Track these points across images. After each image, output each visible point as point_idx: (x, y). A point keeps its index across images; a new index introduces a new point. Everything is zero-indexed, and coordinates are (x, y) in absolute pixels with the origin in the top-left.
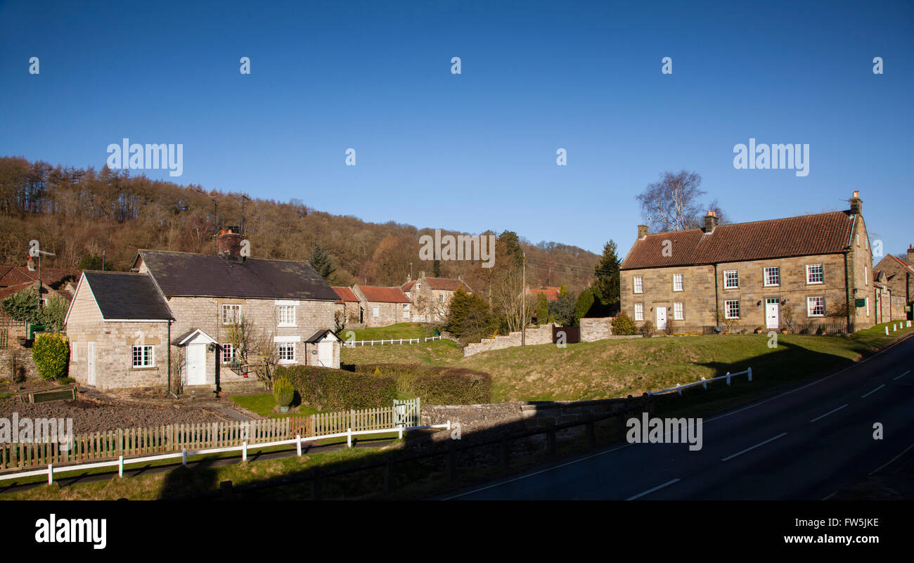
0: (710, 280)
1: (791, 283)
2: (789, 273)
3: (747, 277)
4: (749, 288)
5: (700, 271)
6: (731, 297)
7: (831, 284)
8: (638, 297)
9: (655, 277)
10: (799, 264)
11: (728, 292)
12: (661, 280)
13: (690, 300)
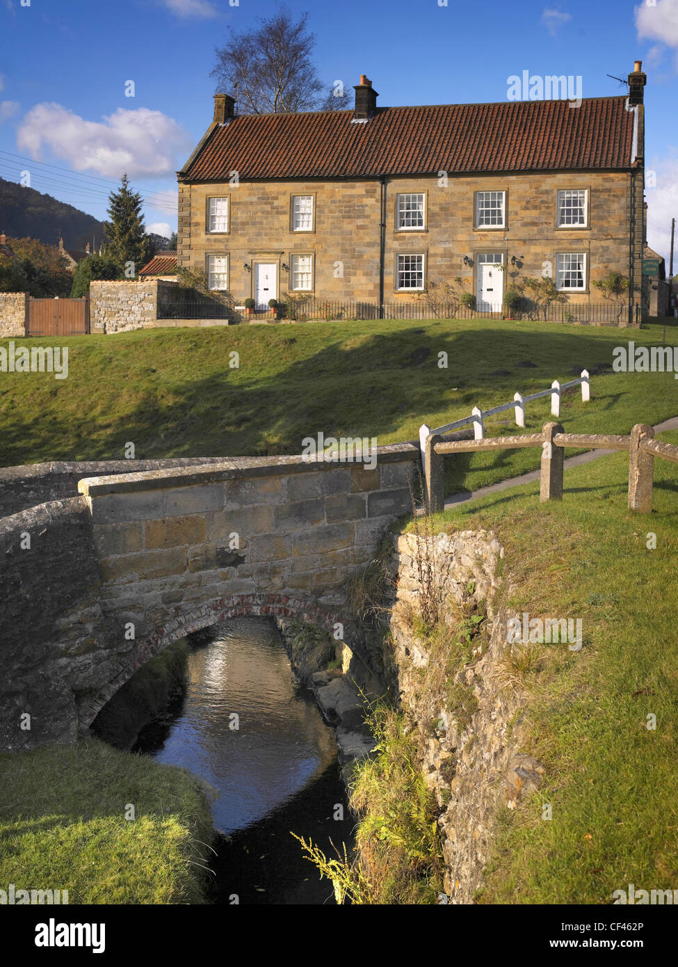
0: (368, 211)
1: (525, 225)
2: (524, 203)
3: (442, 209)
4: (445, 231)
5: (349, 192)
6: (409, 247)
7: (601, 229)
8: (215, 241)
9: (255, 199)
10: (544, 187)
11: (404, 238)
12: (268, 208)
13: (326, 251)
